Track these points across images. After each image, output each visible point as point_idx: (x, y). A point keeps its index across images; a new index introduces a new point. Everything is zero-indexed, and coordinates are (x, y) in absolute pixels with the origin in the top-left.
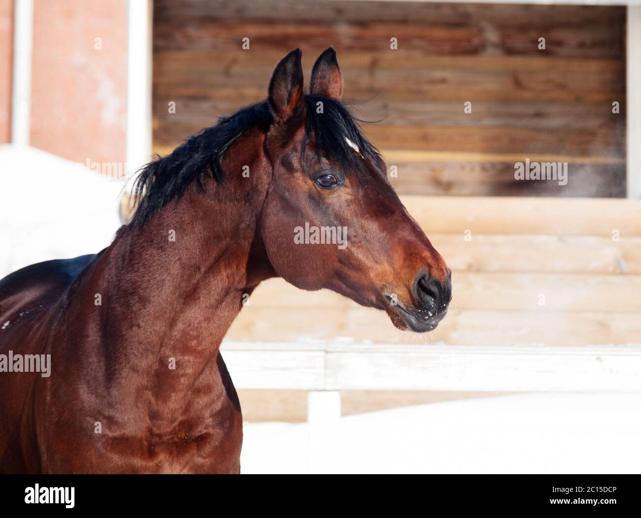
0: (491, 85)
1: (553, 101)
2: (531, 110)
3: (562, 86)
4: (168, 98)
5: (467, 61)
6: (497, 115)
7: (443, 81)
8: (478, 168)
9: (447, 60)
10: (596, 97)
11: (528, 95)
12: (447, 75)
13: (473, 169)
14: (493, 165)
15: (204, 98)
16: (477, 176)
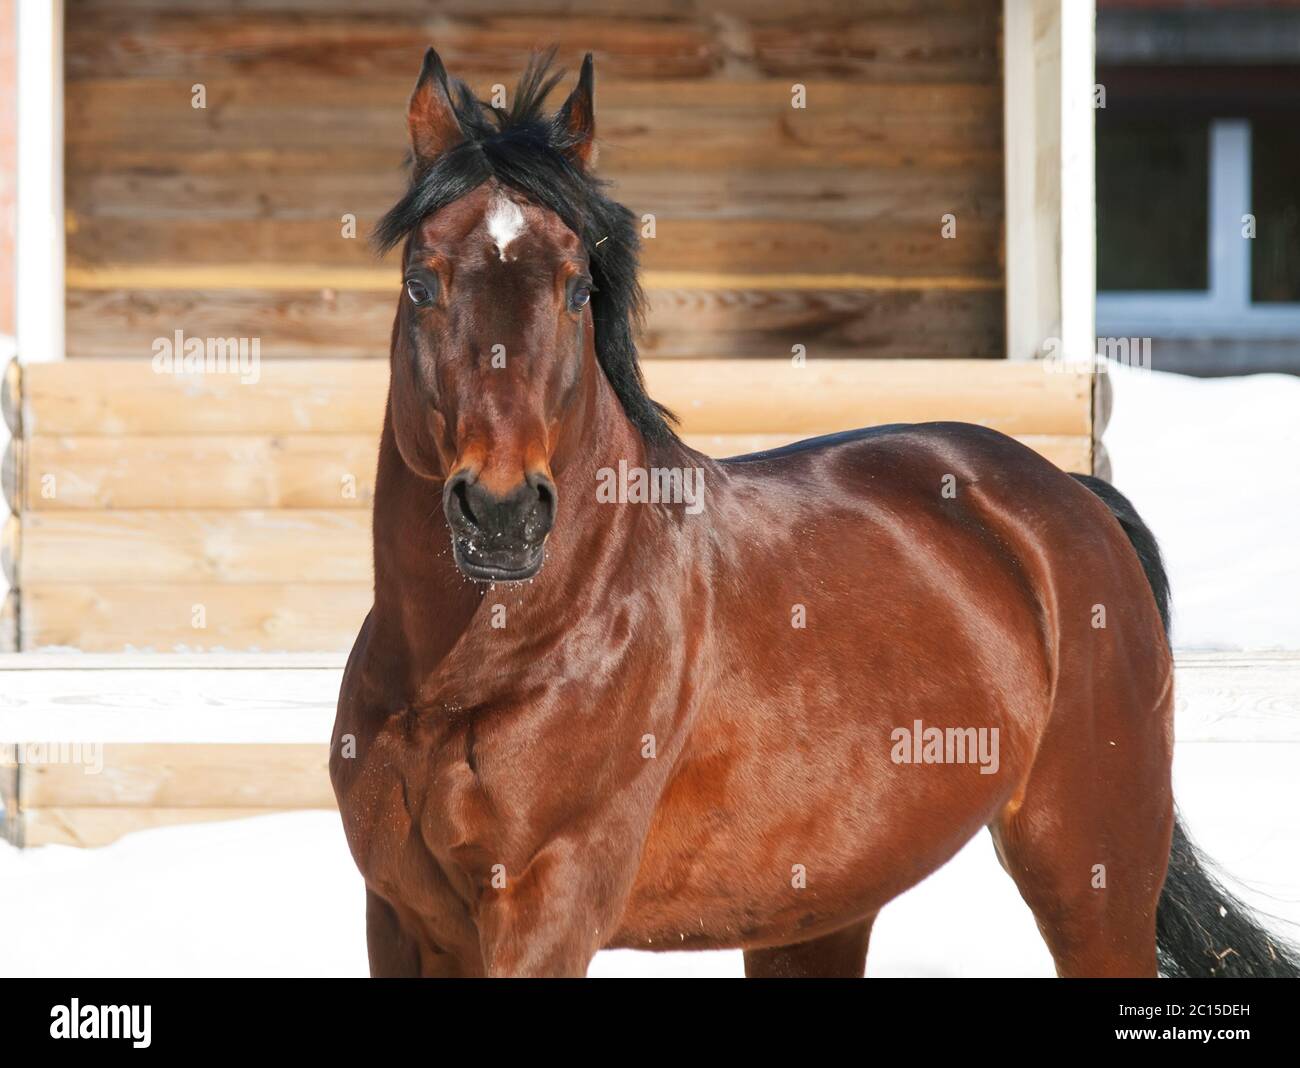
0: (734, 137)
1: (859, 167)
2: (812, 187)
3: (876, 138)
4: (96, 171)
5: (688, 90)
6: (747, 197)
7: (640, 131)
8: (710, 301)
9: (647, 89)
10: (945, 158)
11: (809, 156)
12: (646, 118)
13: (701, 303)
14: (740, 295)
15: (169, 172)
16: (710, 316)
